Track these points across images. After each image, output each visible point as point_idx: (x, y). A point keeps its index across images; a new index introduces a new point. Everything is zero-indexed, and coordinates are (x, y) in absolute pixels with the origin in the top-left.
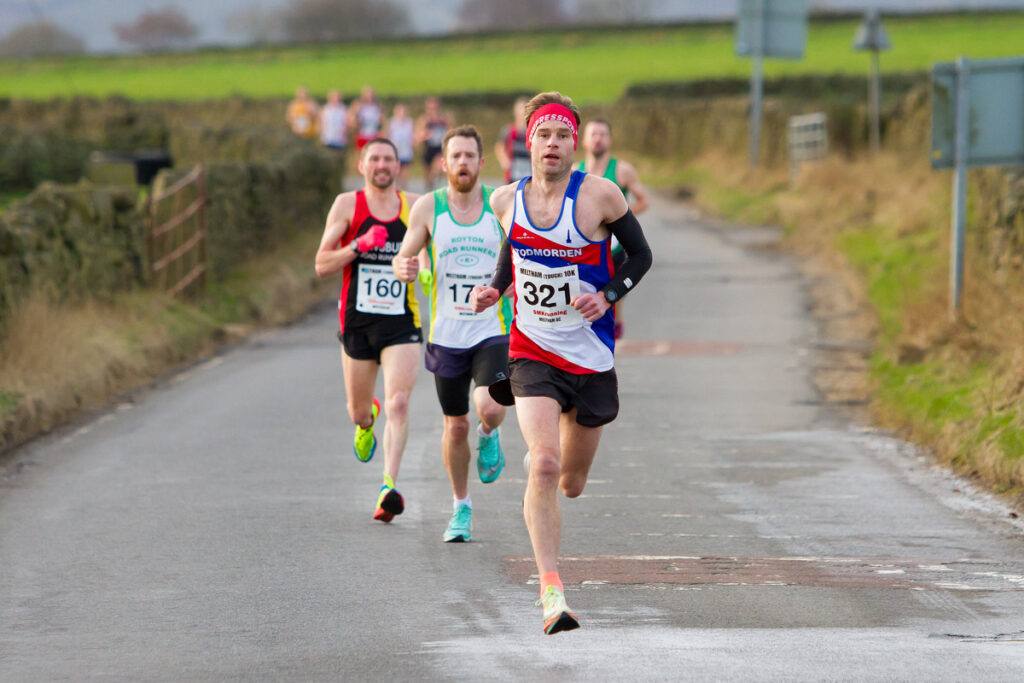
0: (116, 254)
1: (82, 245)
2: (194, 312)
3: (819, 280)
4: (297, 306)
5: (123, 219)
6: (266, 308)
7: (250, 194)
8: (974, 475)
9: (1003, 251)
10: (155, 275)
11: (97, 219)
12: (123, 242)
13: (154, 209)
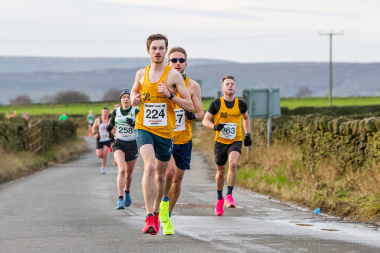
0: (18, 142)
1: (10, 138)
2: (39, 157)
3: (207, 156)
4: (66, 159)
5: (20, 132)
6: (58, 159)
7: (54, 129)
8: (258, 191)
9: (260, 141)
10: (29, 148)
11: (13, 132)
12: (21, 138)
13: (29, 130)
